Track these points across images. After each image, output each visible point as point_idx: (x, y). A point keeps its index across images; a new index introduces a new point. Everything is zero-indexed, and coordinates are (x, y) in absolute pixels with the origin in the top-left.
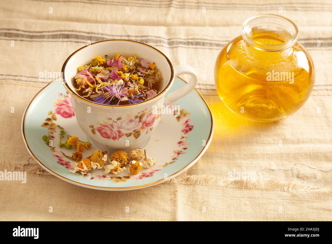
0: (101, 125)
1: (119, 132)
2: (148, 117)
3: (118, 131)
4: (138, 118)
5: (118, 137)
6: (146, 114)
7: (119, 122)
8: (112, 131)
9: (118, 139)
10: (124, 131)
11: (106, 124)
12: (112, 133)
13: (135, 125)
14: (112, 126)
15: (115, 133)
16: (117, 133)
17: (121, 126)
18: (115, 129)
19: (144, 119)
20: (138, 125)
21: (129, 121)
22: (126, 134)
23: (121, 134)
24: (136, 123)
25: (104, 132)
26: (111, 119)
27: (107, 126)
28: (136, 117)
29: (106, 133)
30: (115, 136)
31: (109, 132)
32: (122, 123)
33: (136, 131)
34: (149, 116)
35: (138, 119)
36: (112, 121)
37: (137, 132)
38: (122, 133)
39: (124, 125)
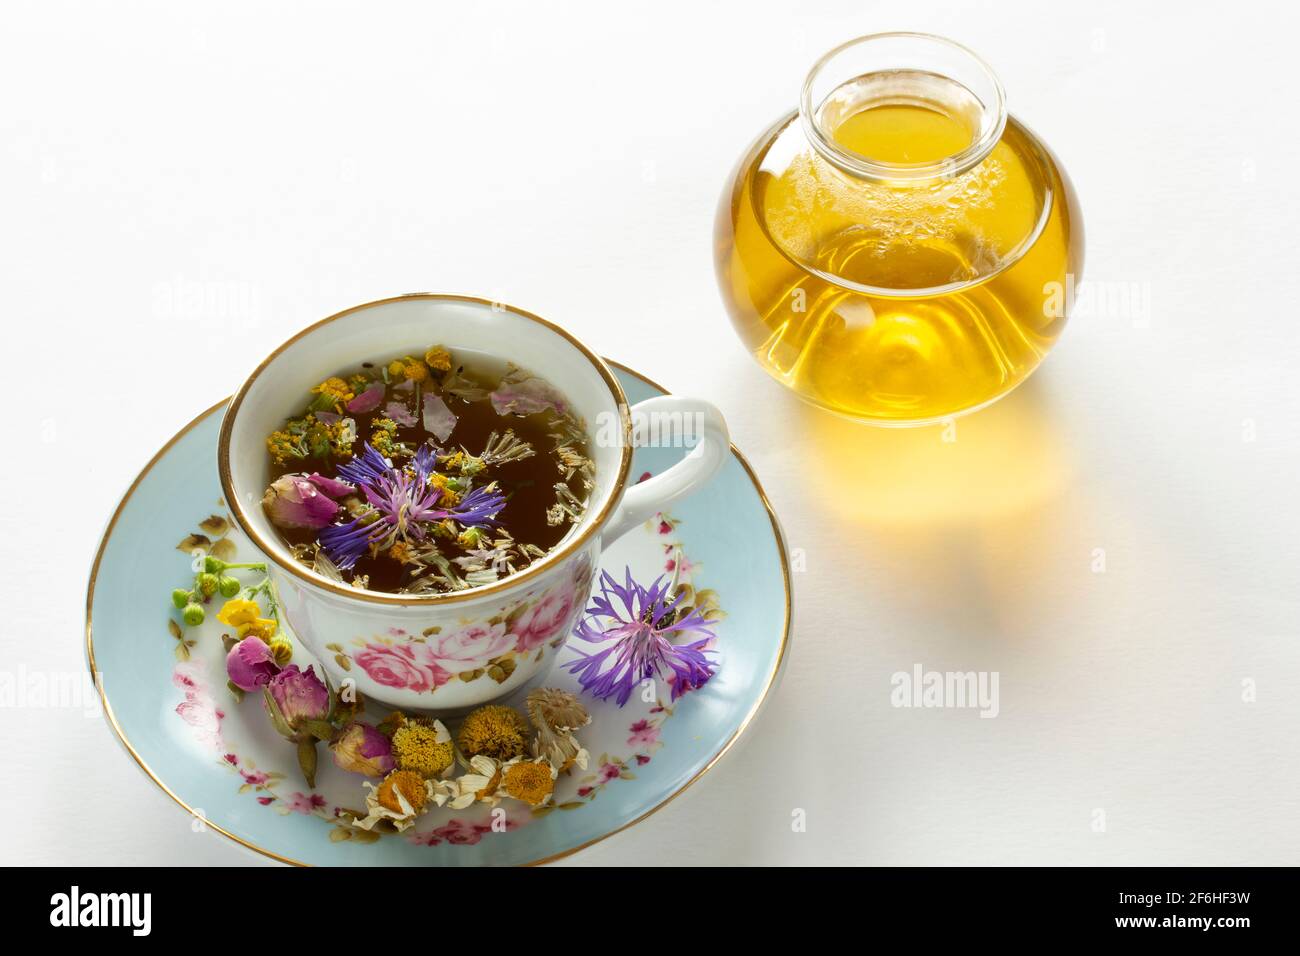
0: (369, 647)
1: (435, 669)
2: (537, 612)
3: (429, 667)
4: (500, 622)
5: (431, 683)
6: (531, 608)
7: (432, 640)
8: (411, 665)
9: (433, 690)
10: (451, 666)
11: (385, 646)
12: (408, 673)
13: (491, 644)
14: (408, 651)
15: (421, 672)
16: (429, 673)
17: (441, 653)
18: (421, 662)
19: (524, 622)
20: (503, 644)
21: (469, 637)
22: (462, 675)
23: (440, 675)
24: (493, 637)
25: (379, 668)
26: (401, 632)
27: (388, 652)
28: (494, 622)
29: (387, 673)
30: (421, 682)
31: (397, 669)
32: (442, 642)
33: (497, 662)
34: (543, 608)
35: (502, 627)
36: (406, 637)
37: (499, 665)
38: (446, 673)
39: (451, 647)
